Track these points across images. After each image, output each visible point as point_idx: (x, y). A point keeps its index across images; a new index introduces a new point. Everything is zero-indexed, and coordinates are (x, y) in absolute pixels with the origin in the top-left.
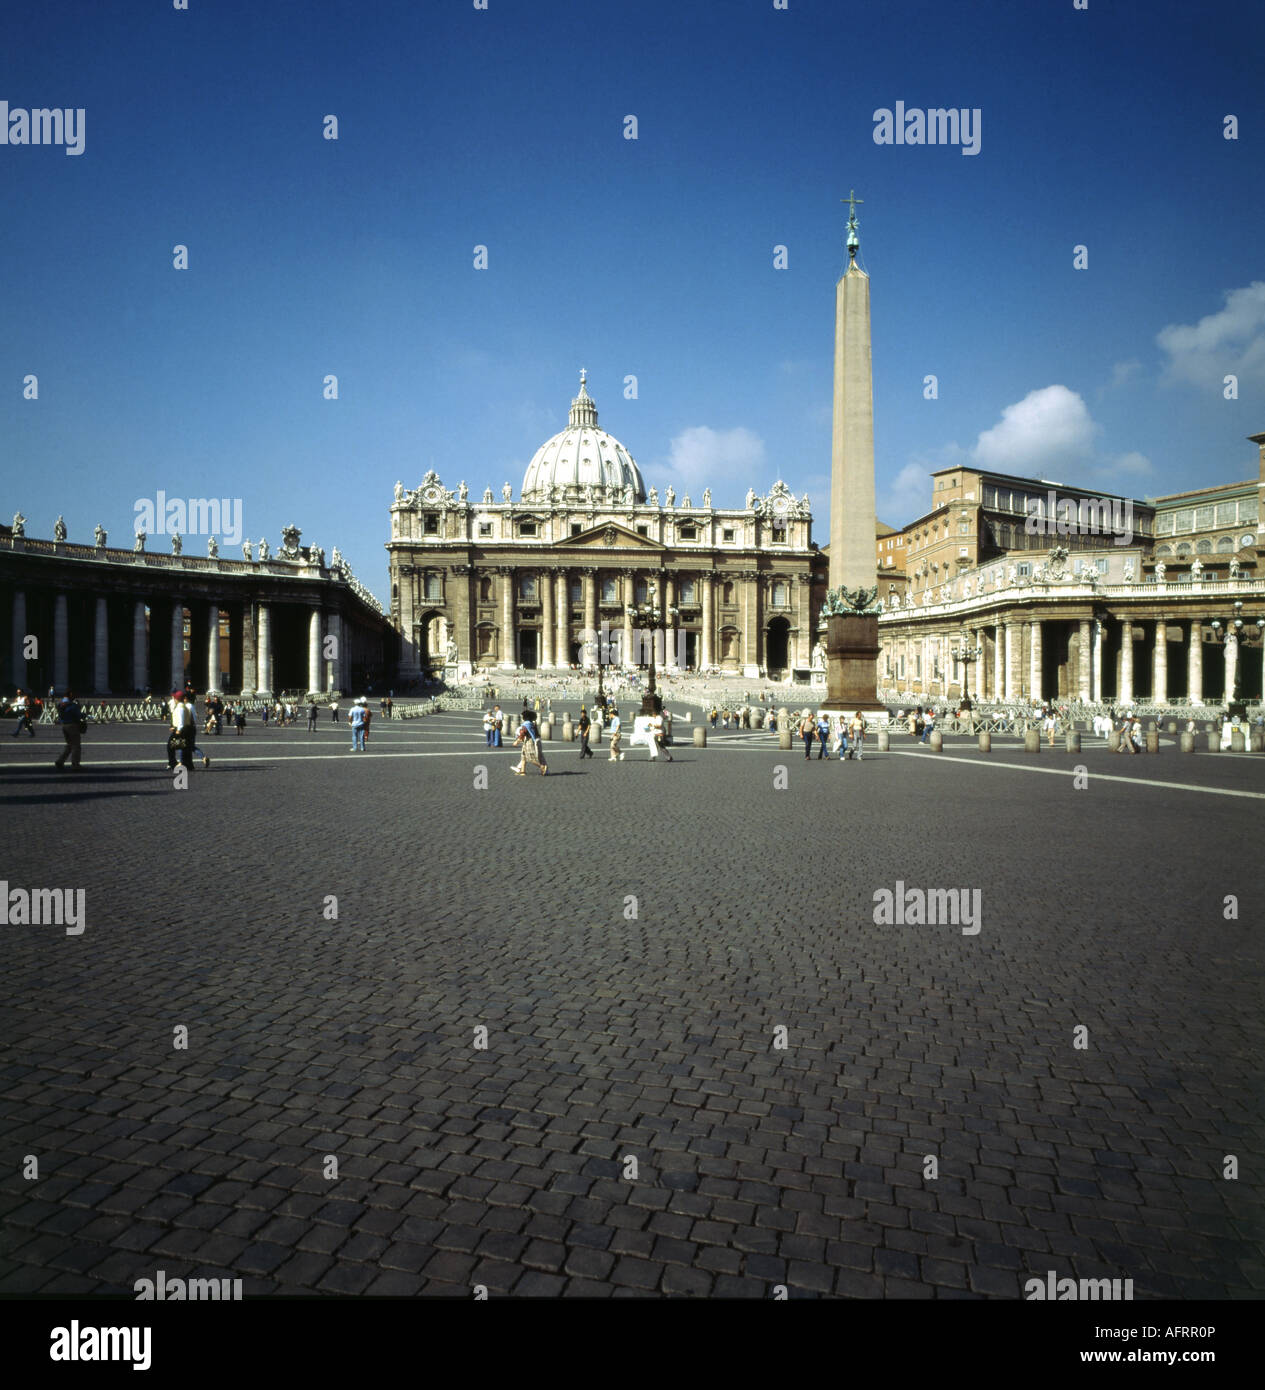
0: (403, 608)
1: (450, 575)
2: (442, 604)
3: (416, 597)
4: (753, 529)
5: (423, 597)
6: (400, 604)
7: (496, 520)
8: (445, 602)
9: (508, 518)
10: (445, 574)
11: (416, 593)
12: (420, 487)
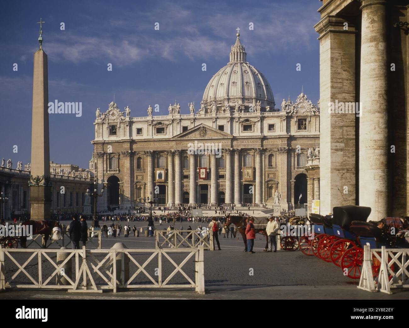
0: (99, 175)
1: (121, 156)
2: (118, 172)
3: (105, 169)
4: (285, 123)
5: (108, 169)
6: (97, 173)
7: (144, 126)
8: (119, 171)
9: (150, 125)
10: (119, 155)
11: (105, 166)
12: (107, 111)
